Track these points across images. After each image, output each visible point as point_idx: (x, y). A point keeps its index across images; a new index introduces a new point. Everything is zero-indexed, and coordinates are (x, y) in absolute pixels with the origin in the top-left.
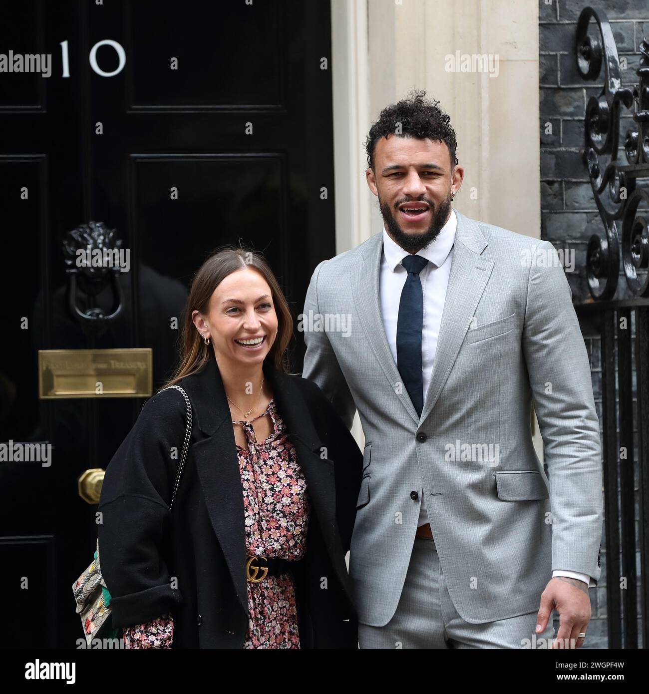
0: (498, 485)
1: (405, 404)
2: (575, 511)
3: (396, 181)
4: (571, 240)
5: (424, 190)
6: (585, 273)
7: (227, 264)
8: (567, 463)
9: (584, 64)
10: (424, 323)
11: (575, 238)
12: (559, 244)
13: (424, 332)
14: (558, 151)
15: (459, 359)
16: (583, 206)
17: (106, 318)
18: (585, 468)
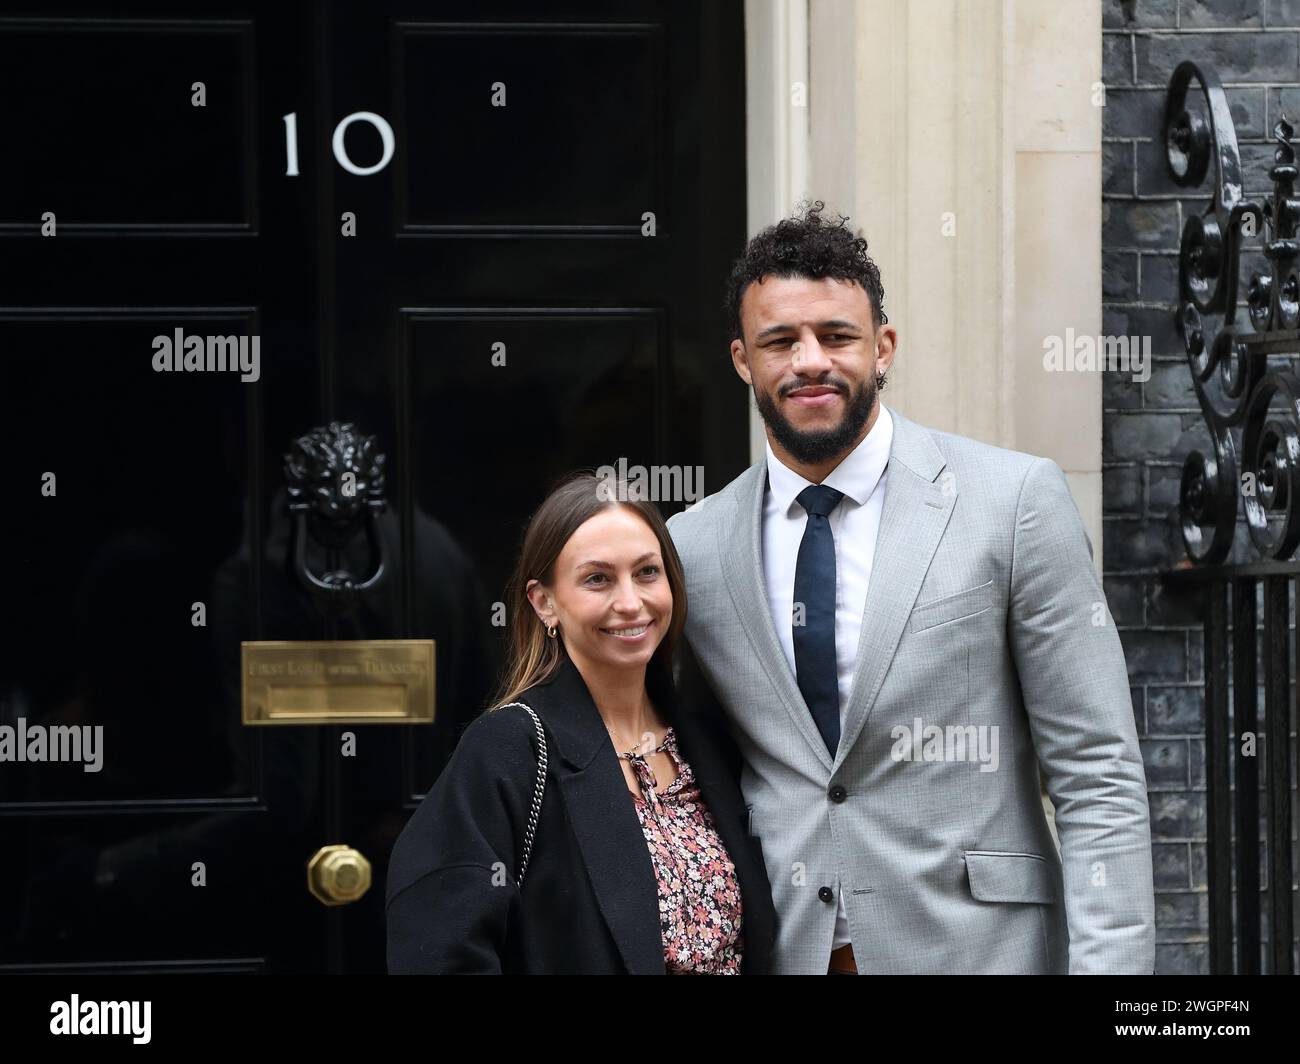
0: (971, 874)
1: (809, 740)
2: (1105, 919)
3: (779, 354)
4: (1154, 460)
5: (828, 364)
6: (1177, 516)
7: (586, 501)
8: (1090, 838)
9: (1179, 160)
10: (839, 600)
11: (1162, 458)
12: (1135, 467)
13: (839, 615)
14: (1133, 309)
15: (898, 658)
16: (1175, 402)
17: (356, 587)
18: (1122, 845)
